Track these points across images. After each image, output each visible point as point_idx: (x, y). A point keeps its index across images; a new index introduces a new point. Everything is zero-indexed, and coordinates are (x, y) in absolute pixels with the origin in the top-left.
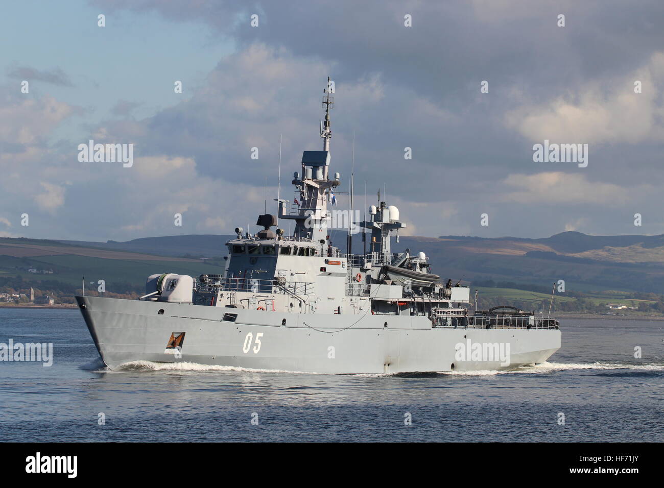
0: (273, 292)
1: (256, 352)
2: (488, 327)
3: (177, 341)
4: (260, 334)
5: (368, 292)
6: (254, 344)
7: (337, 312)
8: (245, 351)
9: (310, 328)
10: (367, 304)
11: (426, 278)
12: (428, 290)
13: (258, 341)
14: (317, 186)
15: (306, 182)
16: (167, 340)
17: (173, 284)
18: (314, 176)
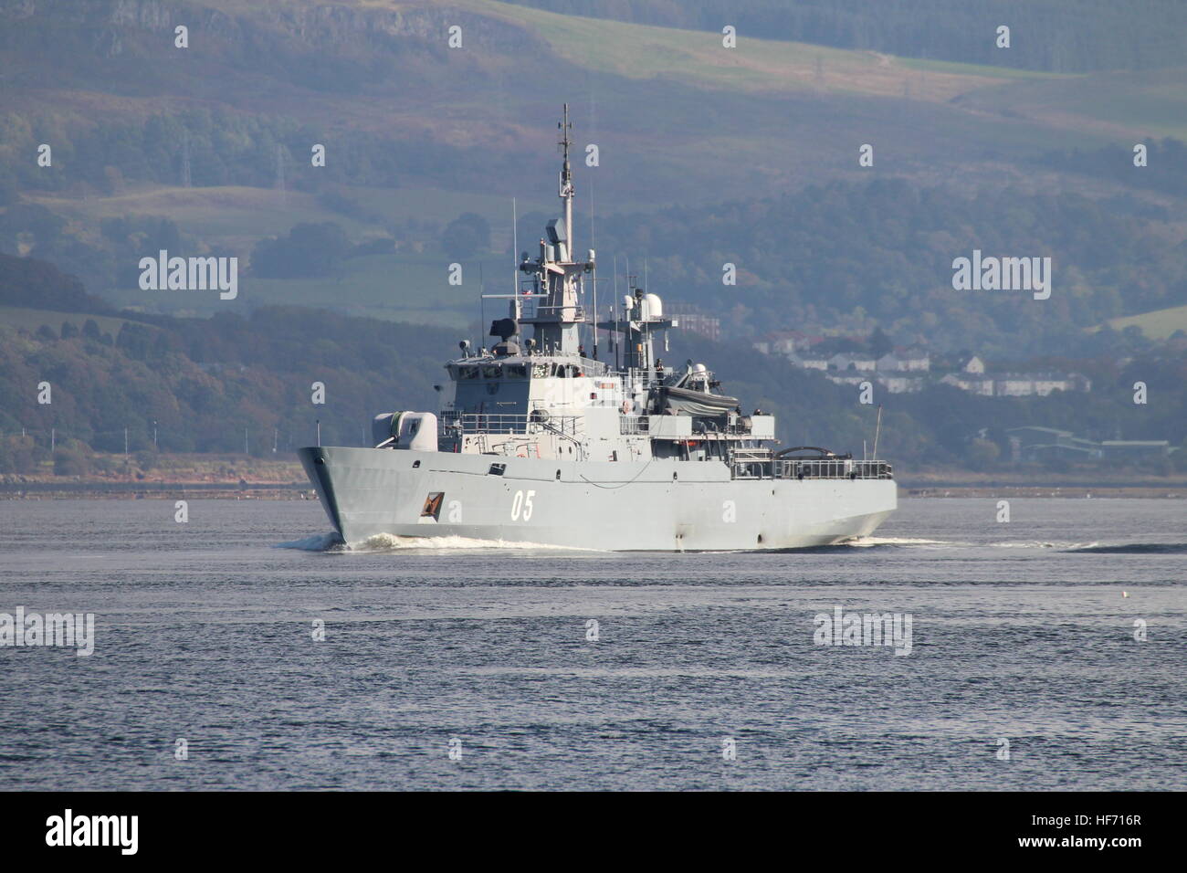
0: (527, 432)
1: (526, 518)
2: (800, 477)
3: (433, 508)
4: (531, 493)
5: (646, 428)
6: (524, 507)
7: (612, 459)
8: (515, 518)
9: (588, 482)
10: (647, 447)
11: (720, 403)
12: (721, 422)
13: (529, 503)
14: (562, 271)
15: (548, 266)
16: (421, 504)
17: (414, 426)
18: (558, 258)
